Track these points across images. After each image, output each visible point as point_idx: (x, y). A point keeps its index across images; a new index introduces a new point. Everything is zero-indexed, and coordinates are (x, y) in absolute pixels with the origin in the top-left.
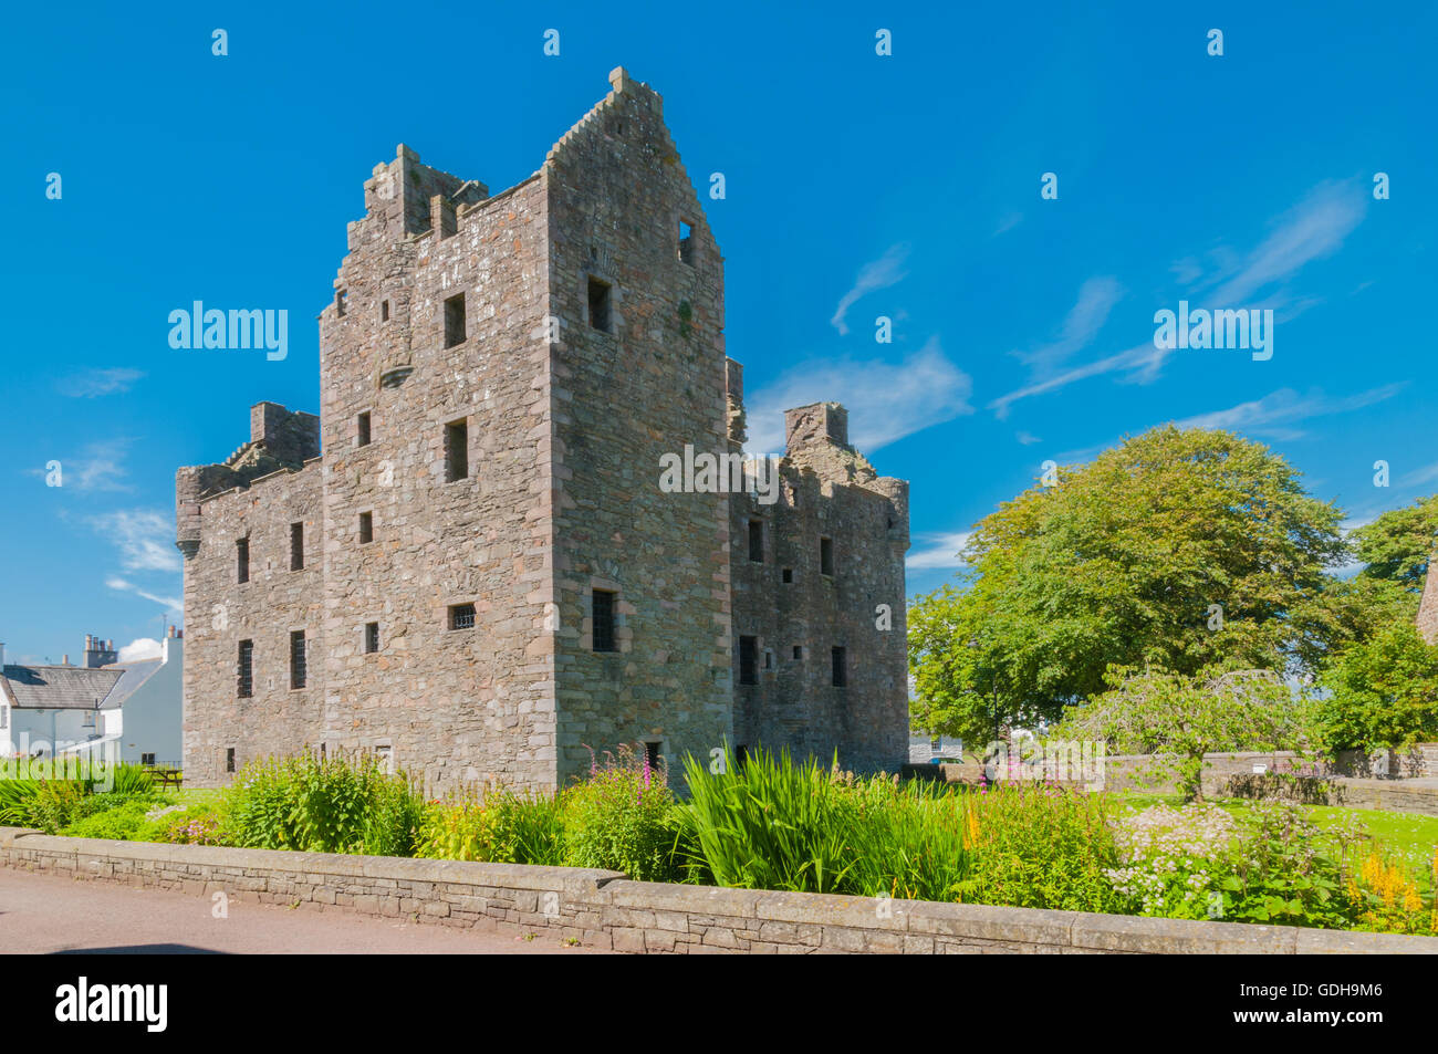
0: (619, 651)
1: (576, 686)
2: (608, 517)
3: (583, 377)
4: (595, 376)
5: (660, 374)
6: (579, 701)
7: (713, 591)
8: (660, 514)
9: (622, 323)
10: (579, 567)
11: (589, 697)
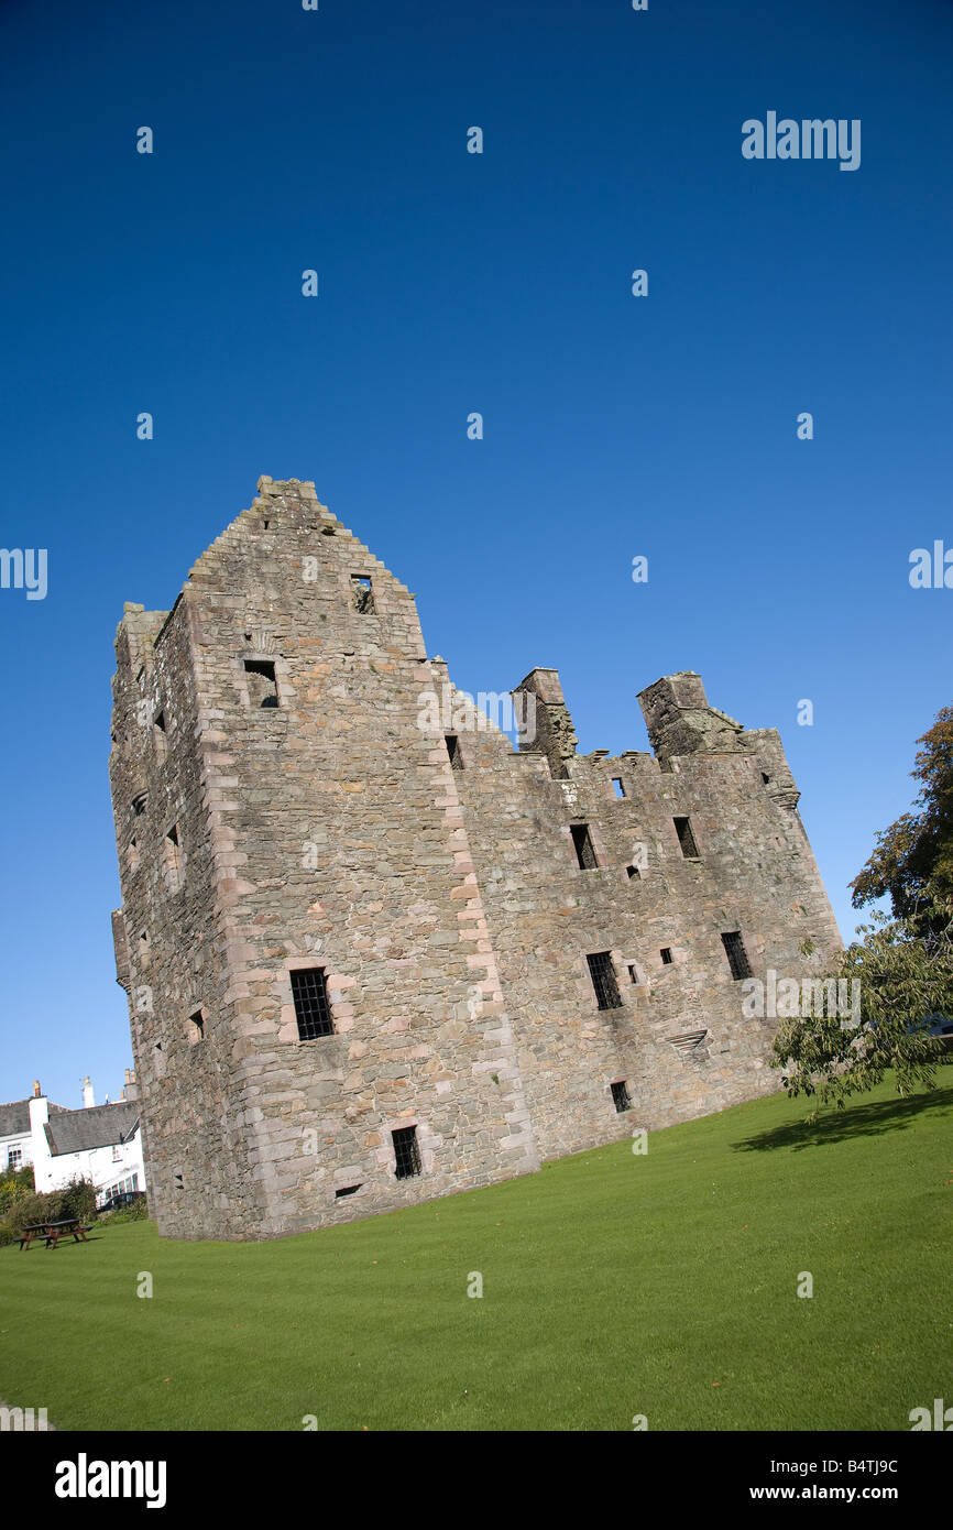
0: (338, 1033)
1: (282, 1087)
2: (301, 889)
3: (249, 758)
4: (265, 753)
5: (348, 726)
6: (289, 1103)
7: (461, 932)
8: (371, 868)
9: (291, 692)
10: (267, 952)
11: (301, 1094)
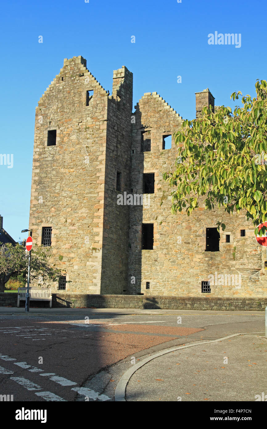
0: (52, 246)
3: (44, 163)
7: (94, 219)
10: (38, 221)
